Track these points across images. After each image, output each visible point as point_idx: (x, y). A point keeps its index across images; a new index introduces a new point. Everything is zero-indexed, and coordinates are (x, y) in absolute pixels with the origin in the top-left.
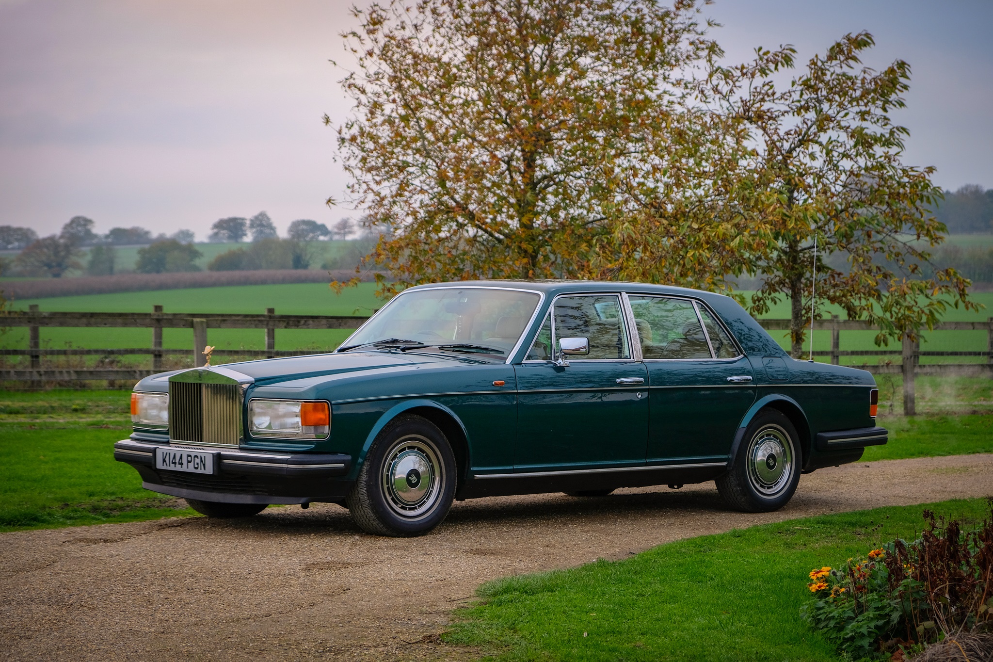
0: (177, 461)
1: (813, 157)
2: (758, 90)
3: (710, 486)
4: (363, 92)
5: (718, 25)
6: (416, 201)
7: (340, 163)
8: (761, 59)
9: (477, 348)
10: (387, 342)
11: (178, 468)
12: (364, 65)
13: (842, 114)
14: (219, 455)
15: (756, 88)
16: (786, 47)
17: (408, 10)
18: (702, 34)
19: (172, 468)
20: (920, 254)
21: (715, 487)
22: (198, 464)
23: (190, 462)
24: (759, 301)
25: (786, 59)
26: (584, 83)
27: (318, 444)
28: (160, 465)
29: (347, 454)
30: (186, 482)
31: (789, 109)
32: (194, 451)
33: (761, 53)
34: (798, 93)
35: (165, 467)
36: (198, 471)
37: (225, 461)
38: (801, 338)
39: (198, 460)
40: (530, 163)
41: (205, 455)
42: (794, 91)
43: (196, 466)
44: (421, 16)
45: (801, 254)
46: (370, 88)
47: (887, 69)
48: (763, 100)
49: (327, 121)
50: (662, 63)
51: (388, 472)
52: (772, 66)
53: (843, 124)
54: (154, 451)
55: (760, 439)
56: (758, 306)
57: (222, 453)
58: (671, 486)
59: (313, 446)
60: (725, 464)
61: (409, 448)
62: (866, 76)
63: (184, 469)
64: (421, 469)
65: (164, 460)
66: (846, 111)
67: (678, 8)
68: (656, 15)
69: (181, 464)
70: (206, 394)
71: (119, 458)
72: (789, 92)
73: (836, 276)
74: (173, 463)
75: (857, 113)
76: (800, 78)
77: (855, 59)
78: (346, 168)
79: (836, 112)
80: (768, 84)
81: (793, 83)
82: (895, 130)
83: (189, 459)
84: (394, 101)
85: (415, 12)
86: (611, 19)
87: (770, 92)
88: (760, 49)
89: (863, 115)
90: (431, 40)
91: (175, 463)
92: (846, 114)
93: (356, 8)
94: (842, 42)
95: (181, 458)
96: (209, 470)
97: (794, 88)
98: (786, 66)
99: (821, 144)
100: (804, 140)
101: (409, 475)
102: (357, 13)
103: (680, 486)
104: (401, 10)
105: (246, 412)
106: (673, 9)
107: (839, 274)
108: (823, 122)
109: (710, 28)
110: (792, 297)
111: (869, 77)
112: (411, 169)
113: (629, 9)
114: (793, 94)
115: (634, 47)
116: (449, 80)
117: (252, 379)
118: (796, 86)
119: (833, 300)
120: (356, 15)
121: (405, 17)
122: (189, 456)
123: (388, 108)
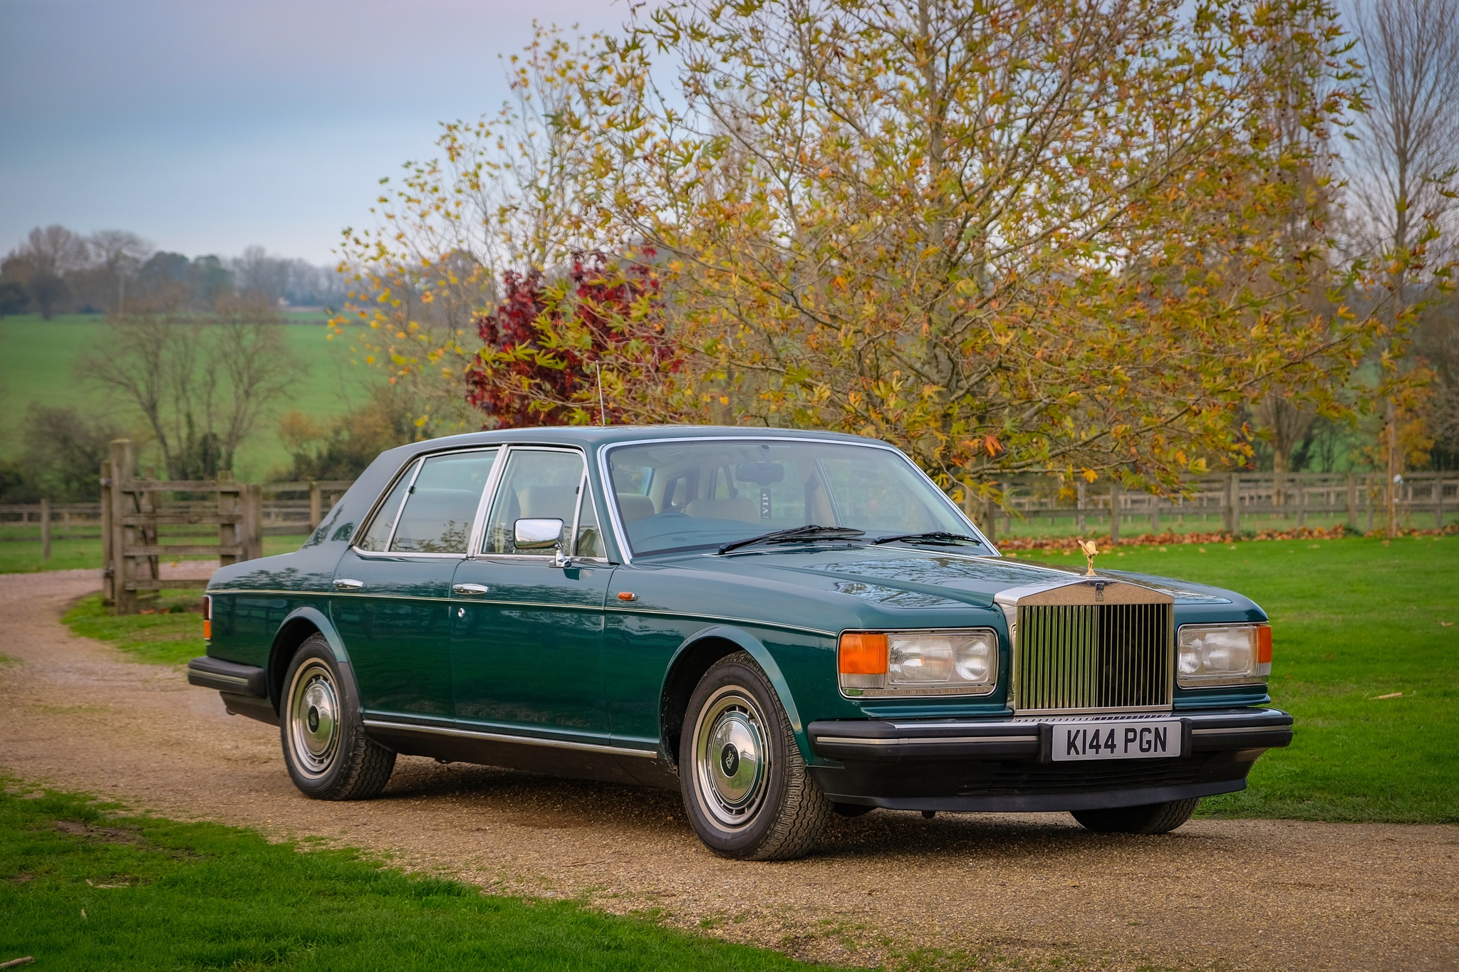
0: (1102, 743)
11: (1104, 754)
14: (1190, 721)
19: (1091, 755)
22: (1149, 742)
23: (1134, 740)
28: (1060, 753)
32: (1140, 722)
35: (1073, 757)
36: (1151, 754)
39: (1151, 737)
41: (1165, 725)
43: (1145, 746)
54: (1047, 733)
63: (1119, 754)
65: (1071, 745)
69: (1113, 747)
74: (1091, 746)
83: (1131, 735)
91: (1097, 747)
95: (1112, 736)
96: (1173, 749)
122: (1127, 731)
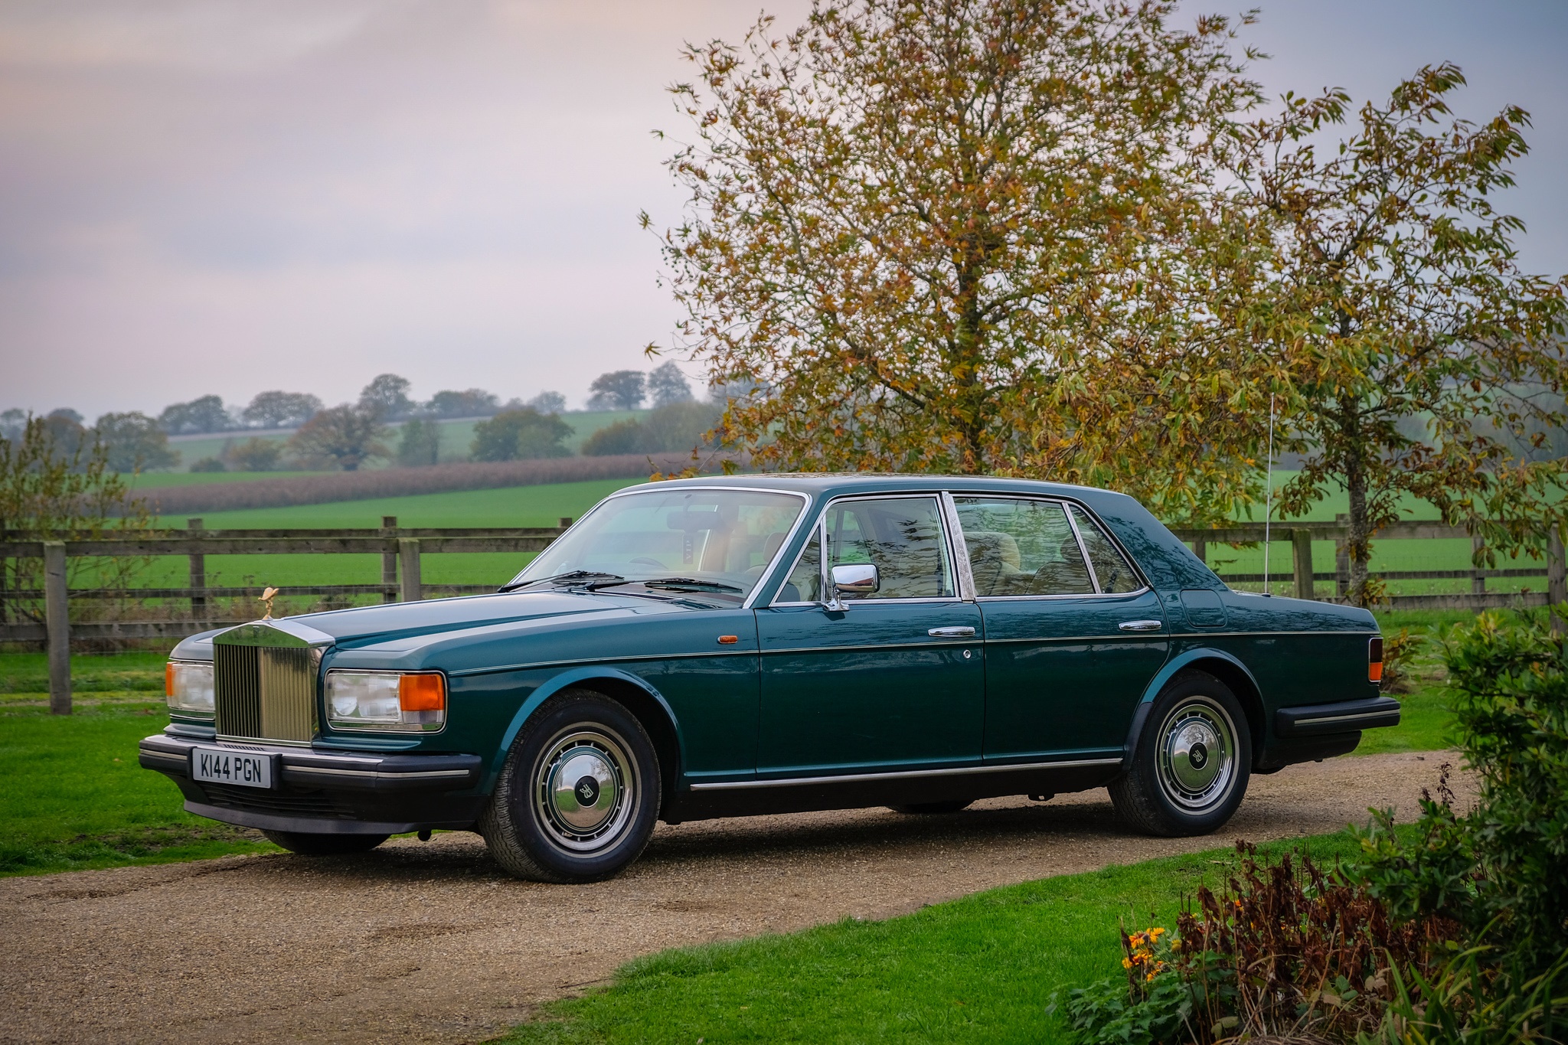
0: (221, 769)
1: (1373, 265)
2: (1291, 160)
3: (1099, 795)
4: (703, 176)
5: (1263, 56)
6: (785, 347)
7: (668, 289)
8: (1293, 109)
9: (701, 584)
10: (571, 577)
11: (223, 779)
12: (708, 135)
13: (1417, 196)
14: (279, 757)
15: (1287, 157)
16: (1334, 91)
17: (774, 45)
18: (1238, 70)
19: (215, 778)
20: (1548, 416)
21: (1109, 799)
22: (250, 772)
23: (240, 769)
24: (1295, 496)
25: (1332, 108)
26: (1058, 153)
27: (426, 739)
28: (198, 775)
29: (475, 754)
30: (241, 800)
31: (1338, 190)
32: (243, 753)
33: (1292, 101)
34: (1352, 164)
35: (205, 778)
36: (251, 784)
37: (290, 768)
38: (1365, 554)
39: (250, 767)
40: (969, 280)
41: (259, 758)
42: (1345, 161)
43: (248, 776)
44: (794, 57)
45: (1362, 419)
46: (714, 169)
47: (1492, 121)
48: (1297, 175)
49: (646, 221)
50: (1178, 120)
51: (545, 780)
52: (1309, 122)
53: (1420, 211)
54: (189, 752)
55: (1179, 720)
56: (1293, 503)
57: (284, 755)
58: (1033, 797)
59: (419, 743)
60: (1119, 760)
61: (581, 743)
62: (1460, 132)
63: (231, 780)
64: (603, 777)
65: (204, 767)
66: (1423, 192)
67: (1203, 32)
68: (1166, 44)
69: (227, 772)
70: (265, 662)
71: (147, 763)
72: (1336, 163)
73: (1423, 453)
74: (216, 771)
75: (1442, 194)
76: (1352, 141)
77: (1440, 106)
78: (678, 297)
79: (1408, 193)
80: (1306, 150)
81: (1343, 148)
82: (1502, 221)
83: (238, 763)
84: (751, 189)
85: (784, 48)
86: (1097, 52)
87: (1308, 162)
88: (1290, 95)
89: (1451, 198)
90: (812, 91)
91: (218, 771)
92: (1424, 197)
93: (690, 47)
94: (1416, 81)
95: (227, 763)
96: (265, 782)
97: (1344, 157)
98: (1331, 121)
99: (1386, 243)
100: (1361, 240)
101: (579, 786)
102: (692, 53)
103: (1048, 797)
104: (763, 47)
105: (320, 692)
106: (1194, 32)
107: (1428, 450)
108: (1392, 210)
109: (1251, 61)
110: (1349, 488)
111: (1465, 136)
112: (780, 296)
113: (1120, 35)
114: (1341, 165)
115: (1133, 95)
116: (840, 154)
117: (330, 638)
118: (1347, 152)
119: (1417, 491)
120: (692, 58)
121: (768, 58)
122: (237, 759)
123: (742, 200)
